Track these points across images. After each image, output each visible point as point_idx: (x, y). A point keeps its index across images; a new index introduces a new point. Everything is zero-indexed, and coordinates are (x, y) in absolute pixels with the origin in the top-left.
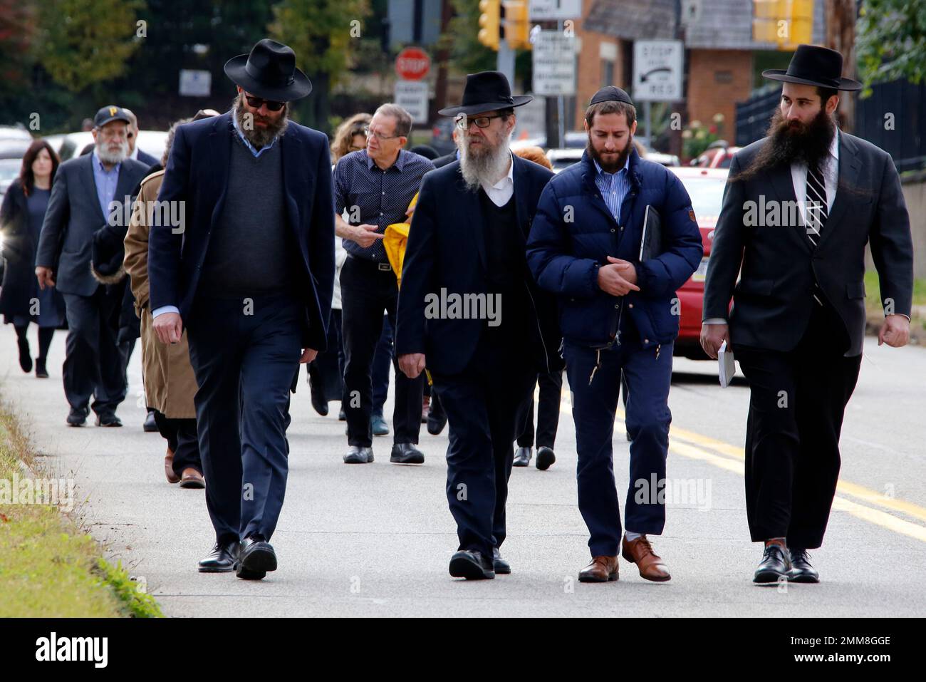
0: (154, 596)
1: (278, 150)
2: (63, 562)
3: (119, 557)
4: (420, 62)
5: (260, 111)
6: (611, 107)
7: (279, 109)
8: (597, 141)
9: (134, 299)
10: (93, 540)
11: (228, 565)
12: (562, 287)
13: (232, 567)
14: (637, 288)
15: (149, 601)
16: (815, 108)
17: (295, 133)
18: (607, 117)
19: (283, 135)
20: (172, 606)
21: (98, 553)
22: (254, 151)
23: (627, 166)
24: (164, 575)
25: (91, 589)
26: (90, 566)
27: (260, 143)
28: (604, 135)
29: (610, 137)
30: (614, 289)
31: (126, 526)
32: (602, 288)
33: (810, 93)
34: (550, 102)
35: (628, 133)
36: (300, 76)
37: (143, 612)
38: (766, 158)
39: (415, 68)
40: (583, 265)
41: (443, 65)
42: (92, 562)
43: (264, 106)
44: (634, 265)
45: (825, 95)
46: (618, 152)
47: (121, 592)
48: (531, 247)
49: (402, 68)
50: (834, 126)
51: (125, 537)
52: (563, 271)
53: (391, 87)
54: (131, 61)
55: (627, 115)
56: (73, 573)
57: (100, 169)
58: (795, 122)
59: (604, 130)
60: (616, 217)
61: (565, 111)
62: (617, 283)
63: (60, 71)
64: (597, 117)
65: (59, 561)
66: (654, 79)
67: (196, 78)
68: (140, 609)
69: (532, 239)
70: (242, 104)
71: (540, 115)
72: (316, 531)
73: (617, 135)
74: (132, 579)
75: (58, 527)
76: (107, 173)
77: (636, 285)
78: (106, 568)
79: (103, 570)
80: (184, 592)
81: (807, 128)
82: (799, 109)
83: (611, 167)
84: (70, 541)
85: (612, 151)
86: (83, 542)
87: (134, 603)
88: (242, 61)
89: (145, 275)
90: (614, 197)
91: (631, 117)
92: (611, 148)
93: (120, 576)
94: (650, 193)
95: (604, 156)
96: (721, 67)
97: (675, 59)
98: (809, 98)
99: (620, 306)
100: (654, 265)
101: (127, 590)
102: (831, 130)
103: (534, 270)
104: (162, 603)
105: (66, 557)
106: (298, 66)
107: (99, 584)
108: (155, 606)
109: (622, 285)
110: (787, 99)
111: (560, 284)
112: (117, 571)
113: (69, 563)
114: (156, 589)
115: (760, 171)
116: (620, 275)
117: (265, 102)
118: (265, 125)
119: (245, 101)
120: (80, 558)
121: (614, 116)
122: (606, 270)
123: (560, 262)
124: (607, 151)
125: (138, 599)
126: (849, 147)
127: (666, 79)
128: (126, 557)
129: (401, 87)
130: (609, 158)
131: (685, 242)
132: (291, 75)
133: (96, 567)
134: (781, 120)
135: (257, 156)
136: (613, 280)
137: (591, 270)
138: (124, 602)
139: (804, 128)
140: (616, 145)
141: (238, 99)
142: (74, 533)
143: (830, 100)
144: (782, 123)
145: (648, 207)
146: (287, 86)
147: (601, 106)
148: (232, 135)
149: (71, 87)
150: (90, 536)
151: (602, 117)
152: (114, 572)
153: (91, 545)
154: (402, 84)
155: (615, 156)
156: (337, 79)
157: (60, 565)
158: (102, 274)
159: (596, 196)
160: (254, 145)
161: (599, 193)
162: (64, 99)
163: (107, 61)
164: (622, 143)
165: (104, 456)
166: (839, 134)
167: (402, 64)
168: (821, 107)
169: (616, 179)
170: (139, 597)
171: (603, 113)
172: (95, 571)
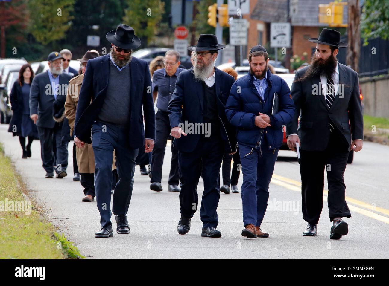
0: (78, 247)
1: (128, 68)
2: (40, 234)
3: (63, 232)
4: (184, 31)
5: (121, 53)
6: (258, 54)
7: (129, 52)
8: (254, 67)
9: (70, 128)
10: (53, 225)
11: (107, 234)
12: (240, 124)
13: (109, 235)
14: (270, 125)
15: (75, 249)
16: (329, 54)
17: (135, 61)
18: (257, 58)
19: (130, 62)
20: (85, 251)
21: (54, 230)
22: (119, 69)
23: (266, 77)
24: (81, 239)
25: (52, 245)
26: (51, 235)
27: (122, 66)
28: (256, 64)
29: (258, 65)
30: (261, 125)
31: (66, 219)
32: (256, 125)
33: (327, 48)
34: (237, 48)
35: (265, 64)
36: (136, 38)
37: (73, 254)
38: (309, 73)
39: (182, 34)
40: (249, 115)
41: (193, 33)
42: (52, 234)
43: (123, 51)
44: (269, 116)
45: (333, 49)
46: (262, 71)
47: (64, 246)
48: (227, 108)
49: (177, 34)
50: (336, 61)
51: (66, 224)
52: (241, 118)
53: (172, 42)
54: (67, 32)
55: (265, 56)
56: (44, 238)
57: (52, 77)
58: (321, 59)
59: (255, 63)
60: (262, 97)
61: (243, 52)
62: (262, 123)
63: (39, 37)
64: (253, 58)
65: (39, 234)
66: (279, 38)
67: (93, 39)
68: (72, 252)
69: (228, 105)
70: (114, 50)
71: (233, 53)
72: (143, 221)
73: (261, 64)
74: (68, 241)
75: (38, 220)
76: (55, 79)
77: (269, 124)
78: (58, 236)
79: (57, 237)
80: (89, 246)
81: (325, 62)
82: (323, 54)
83: (259, 77)
84: (43, 225)
85: (259, 71)
86: (49, 226)
87: (69, 250)
88: (113, 33)
89: (74, 118)
90: (261, 89)
91: (266, 57)
92: (259, 70)
93: (63, 239)
94: (275, 88)
95: (256, 73)
96: (306, 33)
97: (287, 30)
98: (327, 50)
99: (263, 132)
100: (277, 116)
101: (66, 245)
102: (335, 62)
103: (228, 117)
104: (80, 250)
105: (42, 232)
106: (135, 34)
107: (55, 243)
108: (77, 251)
109: (264, 124)
110: (318, 50)
111: (240, 123)
112: (62, 237)
113: (43, 234)
114: (78, 244)
115: (307, 78)
116: (264, 120)
117: (123, 50)
118: (123, 59)
119: (115, 49)
120: (47, 232)
121: (259, 57)
122: (258, 118)
123: (239, 114)
124: (258, 71)
125: (71, 249)
126: (342, 69)
127: (284, 38)
128: (66, 232)
129: (177, 42)
130: (259, 74)
131: (289, 107)
132: (132, 38)
133: (53, 236)
134: (315, 58)
135: (120, 70)
136: (261, 122)
137: (252, 117)
138: (65, 250)
139: (324, 61)
140: (261, 68)
141: (112, 49)
142: (45, 222)
143: (335, 51)
144: (316, 59)
145: (275, 93)
146: (131, 43)
147: (254, 53)
148: (110, 63)
149: (44, 43)
150: (51, 223)
151: (255, 57)
152: (61, 238)
153: (52, 227)
154: (177, 41)
155: (261, 73)
156: (151, 39)
157: (39, 235)
158: (57, 118)
159: (254, 88)
160: (119, 67)
161: (255, 87)
162: (40, 47)
163: (58, 32)
164: (263, 67)
165: (57, 191)
166: (339, 64)
167: (177, 33)
168: (332, 53)
169: (262, 82)
170: (71, 248)
171: (255, 56)
172: (53, 237)
